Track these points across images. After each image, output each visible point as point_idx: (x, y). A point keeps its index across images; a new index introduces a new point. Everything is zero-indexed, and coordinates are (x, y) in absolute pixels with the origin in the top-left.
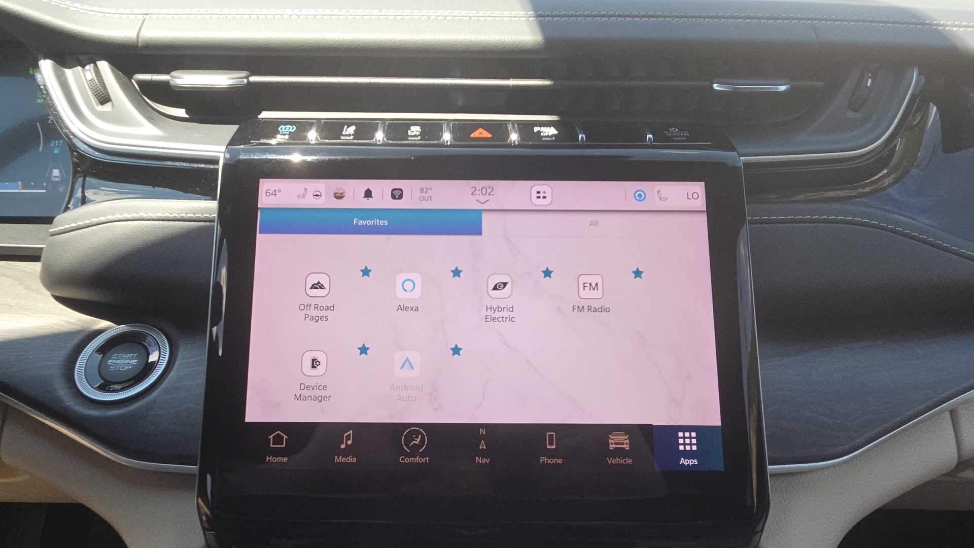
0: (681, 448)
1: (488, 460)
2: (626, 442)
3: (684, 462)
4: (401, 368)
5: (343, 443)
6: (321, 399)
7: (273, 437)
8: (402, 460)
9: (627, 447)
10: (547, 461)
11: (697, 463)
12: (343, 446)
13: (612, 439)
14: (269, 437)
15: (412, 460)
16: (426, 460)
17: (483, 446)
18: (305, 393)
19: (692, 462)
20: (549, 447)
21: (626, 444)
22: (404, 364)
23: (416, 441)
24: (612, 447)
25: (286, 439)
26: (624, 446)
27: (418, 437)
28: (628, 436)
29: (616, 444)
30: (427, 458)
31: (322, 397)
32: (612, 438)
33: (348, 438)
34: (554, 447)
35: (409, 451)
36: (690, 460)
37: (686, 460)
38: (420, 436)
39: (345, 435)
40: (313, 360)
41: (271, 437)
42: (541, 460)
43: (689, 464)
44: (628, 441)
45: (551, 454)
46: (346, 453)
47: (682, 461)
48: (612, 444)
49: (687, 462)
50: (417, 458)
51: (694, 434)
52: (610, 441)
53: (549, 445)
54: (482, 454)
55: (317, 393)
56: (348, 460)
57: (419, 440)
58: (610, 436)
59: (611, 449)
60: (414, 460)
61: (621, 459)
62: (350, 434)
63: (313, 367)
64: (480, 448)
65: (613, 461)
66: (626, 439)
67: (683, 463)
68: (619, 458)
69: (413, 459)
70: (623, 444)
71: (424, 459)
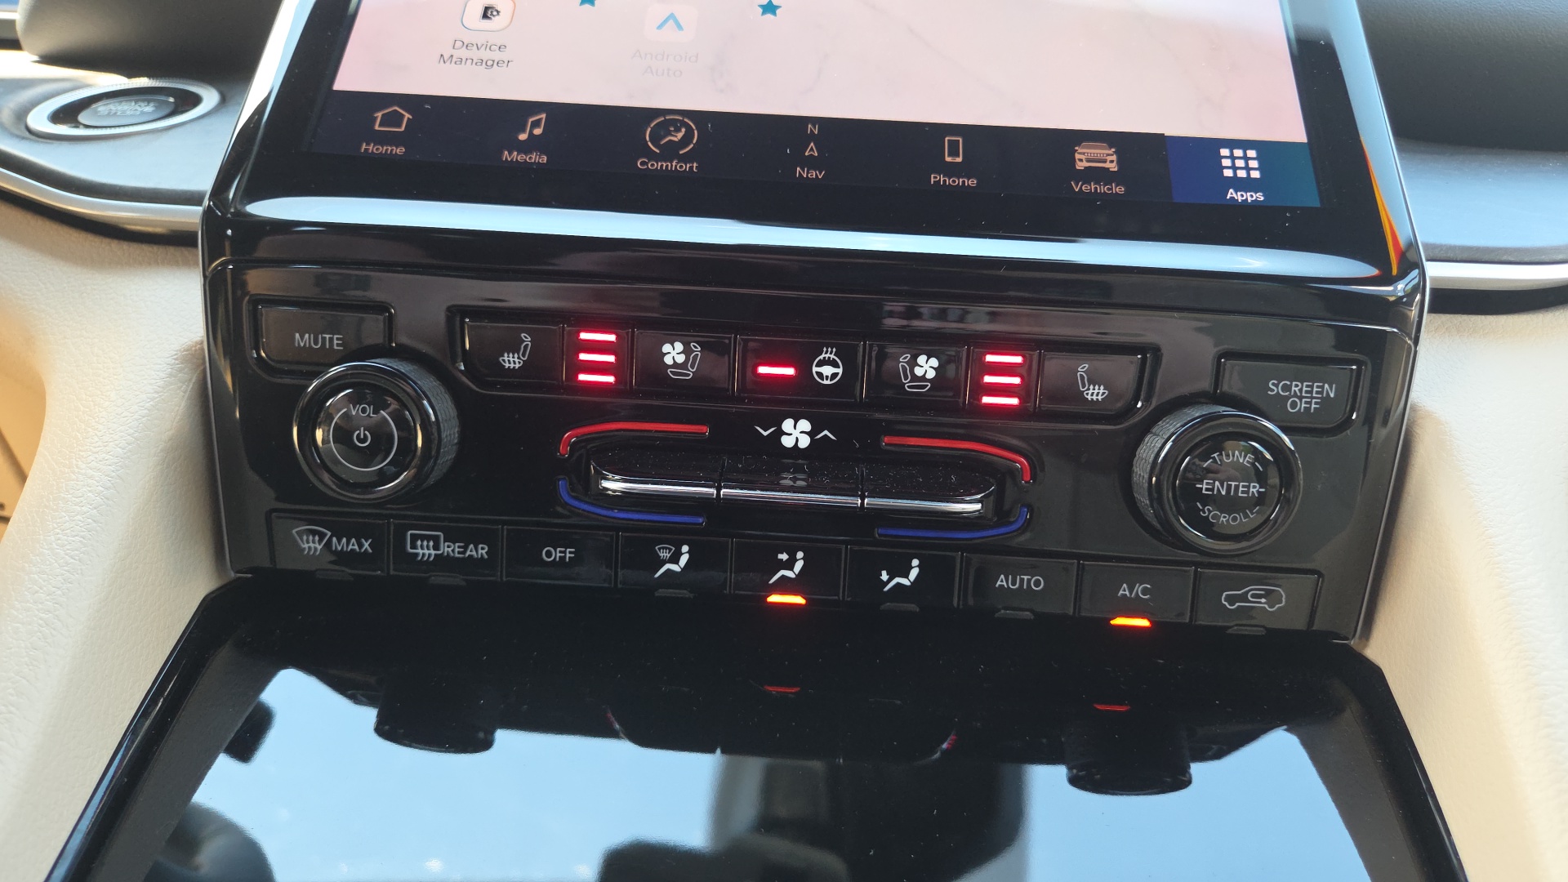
0: (1228, 173)
1: (820, 174)
2: (1110, 158)
3: (1234, 195)
4: (660, 27)
5: (524, 131)
6: (489, 64)
7: (383, 115)
8: (641, 164)
9: (1113, 167)
10: (944, 181)
11: (1262, 199)
12: (523, 137)
13: (1079, 153)
14: (375, 115)
15: (662, 166)
16: (691, 168)
17: (812, 150)
18: (463, 53)
19: (1252, 196)
20: (948, 159)
21: (1112, 162)
22: (666, 21)
23: (676, 136)
24: (1080, 166)
25: (408, 118)
26: (1107, 165)
27: (678, 130)
28: (1113, 150)
29: (1088, 160)
30: (695, 165)
31: (493, 61)
32: (1080, 151)
33: (536, 124)
34: (959, 160)
35: (658, 151)
36: (1249, 194)
37: (1239, 194)
38: (683, 130)
39: (531, 120)
40: (487, 9)
41: (379, 115)
42: (932, 180)
43: (1247, 199)
44: (1114, 158)
45: (952, 170)
46: (524, 148)
47: (1231, 193)
48: (1081, 160)
49: (1242, 196)
50: (674, 164)
51: (1252, 153)
52: (1077, 156)
53: (949, 155)
54: (811, 163)
55: (485, 54)
56: (530, 158)
57: (680, 135)
58: (1077, 148)
59: (1078, 168)
60: (667, 166)
61: (1100, 186)
62: (540, 120)
63: (485, 16)
64: (807, 154)
65: (1083, 188)
66: (1112, 155)
67: (1232, 198)
68: (1094, 184)
69: (665, 165)
70: (1105, 161)
71: (688, 166)
